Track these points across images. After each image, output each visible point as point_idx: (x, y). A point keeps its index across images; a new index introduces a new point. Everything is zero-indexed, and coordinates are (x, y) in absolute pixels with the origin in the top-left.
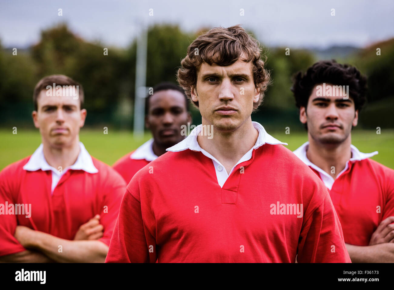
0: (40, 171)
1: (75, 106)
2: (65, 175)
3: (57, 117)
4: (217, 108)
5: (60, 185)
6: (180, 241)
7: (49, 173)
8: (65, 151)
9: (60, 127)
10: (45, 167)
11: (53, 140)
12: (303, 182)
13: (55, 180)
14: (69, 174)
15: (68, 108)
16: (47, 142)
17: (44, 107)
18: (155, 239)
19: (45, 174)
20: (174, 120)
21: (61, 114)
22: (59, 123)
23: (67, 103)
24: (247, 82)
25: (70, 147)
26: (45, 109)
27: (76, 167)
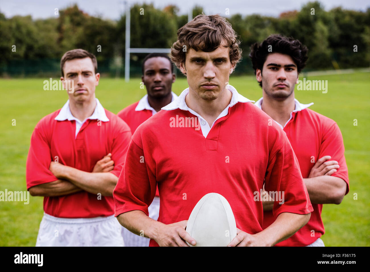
0: (67, 120)
1: (91, 72)
2: (85, 123)
3: (78, 81)
4: (202, 84)
5: (81, 131)
6: (175, 180)
7: (73, 122)
8: (85, 104)
9: (81, 89)
10: (71, 118)
11: (77, 98)
12: (268, 130)
13: (78, 127)
14: (88, 123)
15: (86, 74)
16: (72, 99)
17: (68, 74)
18: (156, 178)
19: (70, 123)
20: (162, 79)
21: (81, 79)
22: (80, 85)
23: (85, 70)
24: (226, 62)
25: (89, 102)
26: (69, 75)
27: (93, 117)
